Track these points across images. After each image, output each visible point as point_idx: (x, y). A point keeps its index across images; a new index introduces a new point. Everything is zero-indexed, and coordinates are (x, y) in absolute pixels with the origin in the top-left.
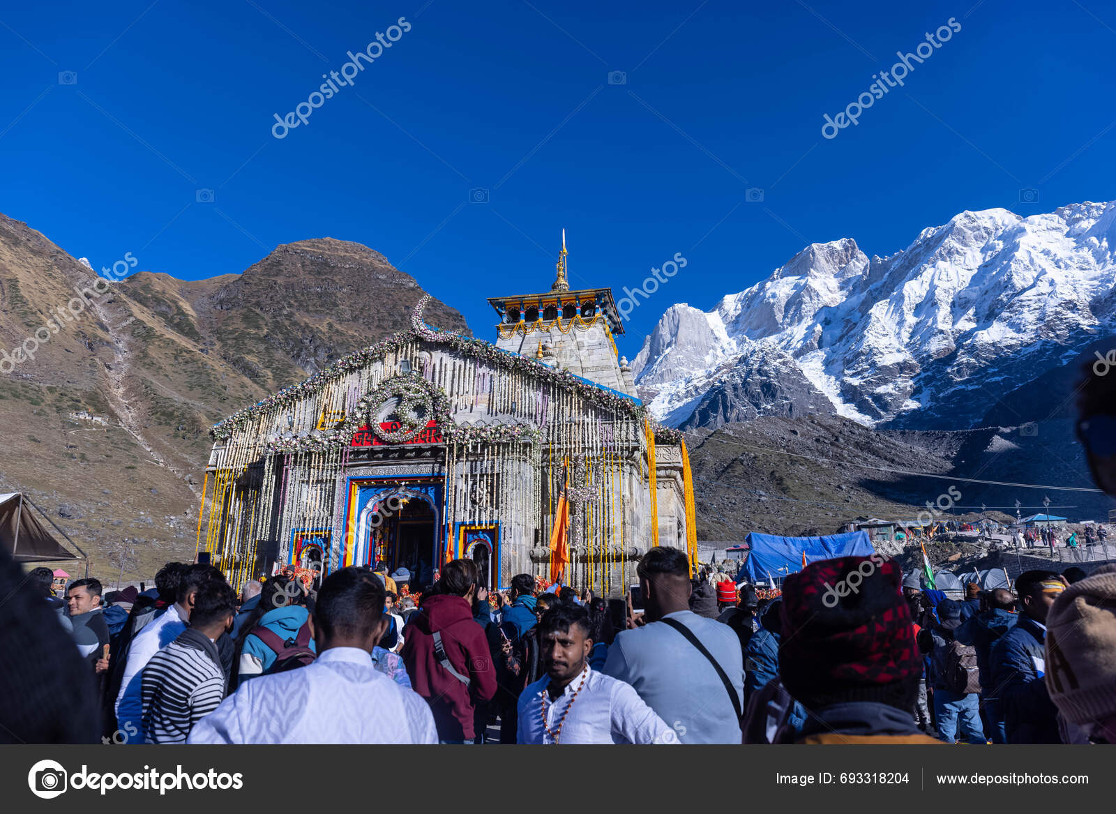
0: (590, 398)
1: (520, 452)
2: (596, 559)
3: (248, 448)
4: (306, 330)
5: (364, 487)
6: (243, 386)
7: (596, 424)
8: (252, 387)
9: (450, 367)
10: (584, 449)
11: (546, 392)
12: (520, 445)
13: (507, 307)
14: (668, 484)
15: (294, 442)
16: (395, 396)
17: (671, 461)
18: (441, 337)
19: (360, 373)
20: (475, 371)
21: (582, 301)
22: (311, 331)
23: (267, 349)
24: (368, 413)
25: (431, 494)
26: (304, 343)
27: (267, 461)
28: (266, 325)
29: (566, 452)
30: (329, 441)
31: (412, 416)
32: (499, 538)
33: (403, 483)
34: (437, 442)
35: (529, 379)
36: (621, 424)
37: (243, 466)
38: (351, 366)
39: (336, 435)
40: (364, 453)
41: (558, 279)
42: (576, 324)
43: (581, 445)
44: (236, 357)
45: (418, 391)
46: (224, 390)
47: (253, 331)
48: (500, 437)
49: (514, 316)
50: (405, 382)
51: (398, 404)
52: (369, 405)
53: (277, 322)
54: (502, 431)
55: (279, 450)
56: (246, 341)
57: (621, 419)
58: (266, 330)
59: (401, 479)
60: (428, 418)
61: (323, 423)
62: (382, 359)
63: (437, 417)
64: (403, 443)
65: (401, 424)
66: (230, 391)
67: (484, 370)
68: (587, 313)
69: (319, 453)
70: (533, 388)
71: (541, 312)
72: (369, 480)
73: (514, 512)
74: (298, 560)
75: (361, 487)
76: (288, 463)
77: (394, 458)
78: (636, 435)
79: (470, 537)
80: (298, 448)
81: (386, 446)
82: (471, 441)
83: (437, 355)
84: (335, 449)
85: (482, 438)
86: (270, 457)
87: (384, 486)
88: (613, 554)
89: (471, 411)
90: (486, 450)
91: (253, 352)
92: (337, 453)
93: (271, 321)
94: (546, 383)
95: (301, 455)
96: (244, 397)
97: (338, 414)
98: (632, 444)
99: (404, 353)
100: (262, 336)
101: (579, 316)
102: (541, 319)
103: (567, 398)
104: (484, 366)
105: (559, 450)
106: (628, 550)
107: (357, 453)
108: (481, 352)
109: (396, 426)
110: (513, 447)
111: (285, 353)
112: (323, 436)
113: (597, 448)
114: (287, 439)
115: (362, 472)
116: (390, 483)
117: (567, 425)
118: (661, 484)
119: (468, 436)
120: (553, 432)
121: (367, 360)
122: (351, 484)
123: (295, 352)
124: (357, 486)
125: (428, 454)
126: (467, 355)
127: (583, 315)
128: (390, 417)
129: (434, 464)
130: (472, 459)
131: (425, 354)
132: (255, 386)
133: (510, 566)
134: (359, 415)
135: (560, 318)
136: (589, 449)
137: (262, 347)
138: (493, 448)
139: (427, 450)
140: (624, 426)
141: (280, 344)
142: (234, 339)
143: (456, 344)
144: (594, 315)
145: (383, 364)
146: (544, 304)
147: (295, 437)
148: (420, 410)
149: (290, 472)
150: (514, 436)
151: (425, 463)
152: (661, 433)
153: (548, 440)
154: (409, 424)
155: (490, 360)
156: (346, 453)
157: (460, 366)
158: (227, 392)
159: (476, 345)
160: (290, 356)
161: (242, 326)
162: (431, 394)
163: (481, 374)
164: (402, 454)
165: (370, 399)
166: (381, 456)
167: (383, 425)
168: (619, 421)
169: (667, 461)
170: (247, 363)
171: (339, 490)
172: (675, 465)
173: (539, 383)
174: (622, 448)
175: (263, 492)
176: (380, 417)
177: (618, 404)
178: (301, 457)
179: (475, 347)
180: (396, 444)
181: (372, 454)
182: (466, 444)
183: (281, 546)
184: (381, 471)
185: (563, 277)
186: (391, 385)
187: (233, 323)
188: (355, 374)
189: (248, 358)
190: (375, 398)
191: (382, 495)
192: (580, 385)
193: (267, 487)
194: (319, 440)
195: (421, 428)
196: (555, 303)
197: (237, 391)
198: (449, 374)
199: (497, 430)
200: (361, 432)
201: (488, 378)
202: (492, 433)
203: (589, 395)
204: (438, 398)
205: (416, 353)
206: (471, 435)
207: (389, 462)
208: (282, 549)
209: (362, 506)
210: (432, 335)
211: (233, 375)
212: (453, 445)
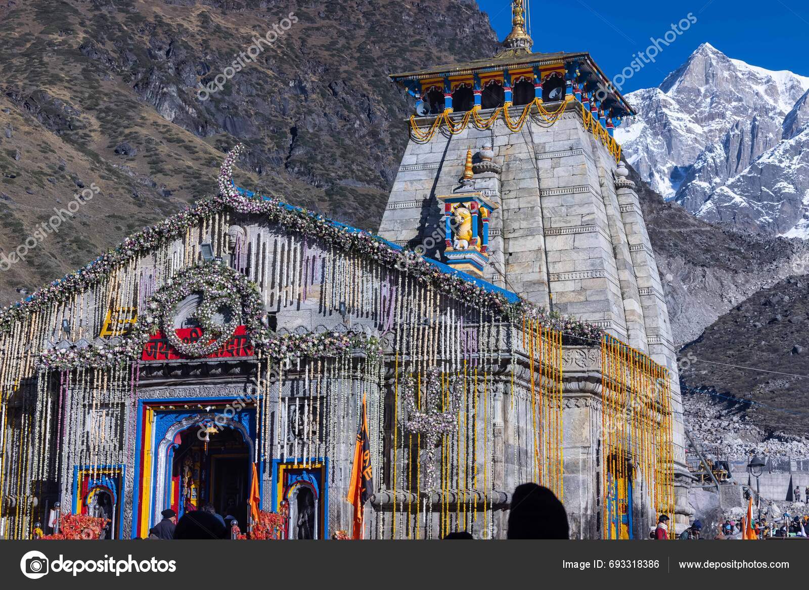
0: (449, 292)
1: (349, 368)
2: (453, 507)
3: (18, 358)
4: (159, 30)
5: (162, 412)
6: (46, 149)
7: (456, 328)
8: (64, 150)
9: (269, 248)
10: (439, 363)
11: (394, 282)
12: (349, 360)
13: (424, 87)
14: (582, 402)
15: (72, 355)
16: (194, 292)
17: (585, 369)
18: (256, 206)
19: (155, 255)
20: (302, 253)
21: (543, 74)
22: (168, 32)
23: (85, 71)
24: (161, 316)
25: (245, 423)
26: (155, 57)
27: (40, 379)
28: (82, 24)
29: (417, 366)
30: (114, 354)
31: (216, 320)
32: (326, 481)
33: (208, 409)
34: (247, 355)
35: (371, 264)
36: (489, 327)
37: (13, 383)
38: (142, 246)
39: (122, 346)
40: (158, 369)
41: (513, 30)
42: (534, 114)
43: (436, 357)
44: (29, 91)
45: (222, 287)
46: (10, 159)
47: (57, 38)
48: (325, 349)
49: (435, 103)
50: (206, 274)
51: (199, 303)
52: (162, 306)
53: (103, 17)
54: (327, 341)
55: (54, 365)
56: (45, 59)
57: (489, 321)
58: (82, 35)
59: (205, 402)
60: (235, 323)
61: (110, 324)
62: (182, 235)
63: (247, 322)
64: (205, 356)
65: (203, 330)
66: (22, 160)
67: (313, 251)
68: (552, 94)
69: (102, 370)
70: (377, 277)
71: (478, 95)
72: (167, 403)
73: (343, 447)
74: (84, 505)
75: (158, 413)
76: (65, 381)
77: (196, 376)
78: (508, 343)
79: (293, 478)
80: (76, 363)
81: (184, 361)
82: (288, 354)
83: (253, 230)
84: (122, 364)
85: (302, 351)
86: (43, 375)
87: (186, 412)
88: (473, 500)
89: (298, 309)
90: (307, 367)
91: (61, 80)
92: (124, 369)
93: (90, 15)
94: (394, 271)
95: (81, 372)
96: (49, 171)
97: (128, 311)
98: (501, 356)
99: (211, 227)
100: (75, 47)
101: (539, 100)
102: (478, 108)
103: (420, 291)
104: (314, 246)
105: (408, 363)
106: (494, 496)
107: (150, 369)
108: (309, 227)
109: (196, 333)
110: (340, 362)
111: (120, 78)
112: (107, 347)
113: (456, 360)
114: (63, 351)
115: (157, 394)
116: (191, 408)
117: (418, 329)
118: (573, 401)
119: (284, 348)
120: (401, 338)
121: (162, 239)
122: (145, 409)
123: (140, 76)
124: (152, 411)
125: (238, 370)
126: (291, 231)
127: (546, 99)
128: (189, 321)
129: (246, 383)
130: (292, 377)
131: (237, 229)
132: (68, 148)
133: (339, 516)
134: (150, 320)
135: (509, 103)
136: (446, 361)
137: (77, 69)
138: (316, 364)
139: (236, 366)
140: (493, 331)
141: (110, 61)
142: (24, 55)
143: (276, 216)
144: (563, 98)
145: (184, 242)
146: (483, 81)
147: (73, 347)
148: (226, 310)
149: (69, 393)
150: (341, 349)
151: (235, 382)
152: (572, 329)
153: (394, 349)
154: (212, 331)
155: (321, 238)
156: (136, 369)
157: (283, 246)
158: (18, 162)
159: (301, 217)
160: (131, 84)
161: (36, 29)
162: (239, 291)
163: (311, 258)
164: (205, 371)
165: (164, 297)
166: (179, 372)
167: (180, 332)
168: (486, 324)
169: (581, 369)
170: (51, 103)
171: (130, 415)
172: (591, 374)
173: (384, 269)
174: (488, 360)
175: (38, 419)
176: (177, 321)
177: (484, 301)
178: (81, 375)
179: (300, 221)
180: (197, 358)
181: (168, 371)
182: (281, 359)
183: (64, 487)
184: (181, 392)
185: (522, 26)
186: (189, 278)
187: (20, 24)
188: (149, 257)
189: (53, 92)
190: (170, 295)
191: (184, 423)
192: (436, 275)
193: (41, 412)
194: (102, 352)
195: (226, 337)
196: (501, 79)
197: (35, 159)
198: (269, 256)
199: (320, 340)
200: (153, 341)
201: (319, 263)
202: (314, 345)
203: (447, 287)
204: (248, 296)
205: (226, 228)
206: (288, 347)
207: (191, 380)
208: (64, 492)
209: (160, 438)
210: (244, 204)
211: (27, 129)
212: (266, 359)
